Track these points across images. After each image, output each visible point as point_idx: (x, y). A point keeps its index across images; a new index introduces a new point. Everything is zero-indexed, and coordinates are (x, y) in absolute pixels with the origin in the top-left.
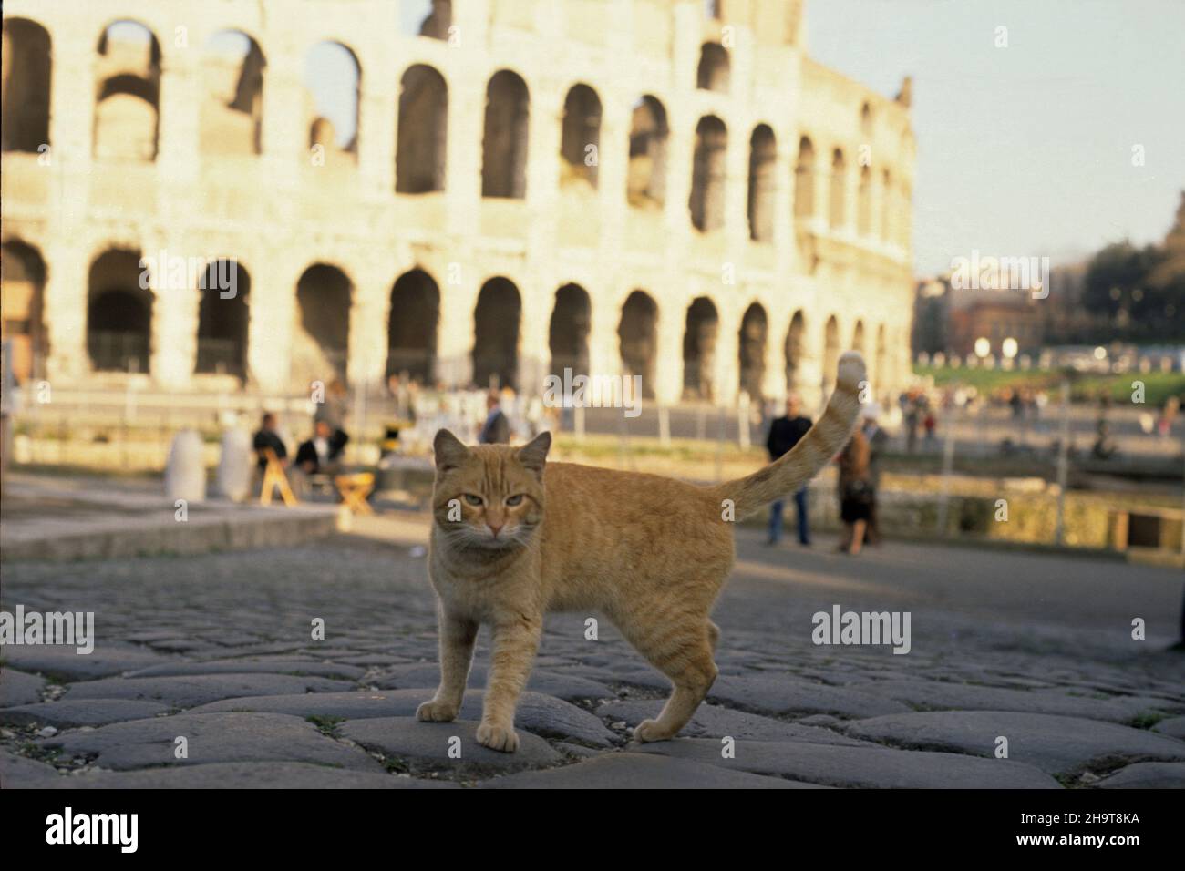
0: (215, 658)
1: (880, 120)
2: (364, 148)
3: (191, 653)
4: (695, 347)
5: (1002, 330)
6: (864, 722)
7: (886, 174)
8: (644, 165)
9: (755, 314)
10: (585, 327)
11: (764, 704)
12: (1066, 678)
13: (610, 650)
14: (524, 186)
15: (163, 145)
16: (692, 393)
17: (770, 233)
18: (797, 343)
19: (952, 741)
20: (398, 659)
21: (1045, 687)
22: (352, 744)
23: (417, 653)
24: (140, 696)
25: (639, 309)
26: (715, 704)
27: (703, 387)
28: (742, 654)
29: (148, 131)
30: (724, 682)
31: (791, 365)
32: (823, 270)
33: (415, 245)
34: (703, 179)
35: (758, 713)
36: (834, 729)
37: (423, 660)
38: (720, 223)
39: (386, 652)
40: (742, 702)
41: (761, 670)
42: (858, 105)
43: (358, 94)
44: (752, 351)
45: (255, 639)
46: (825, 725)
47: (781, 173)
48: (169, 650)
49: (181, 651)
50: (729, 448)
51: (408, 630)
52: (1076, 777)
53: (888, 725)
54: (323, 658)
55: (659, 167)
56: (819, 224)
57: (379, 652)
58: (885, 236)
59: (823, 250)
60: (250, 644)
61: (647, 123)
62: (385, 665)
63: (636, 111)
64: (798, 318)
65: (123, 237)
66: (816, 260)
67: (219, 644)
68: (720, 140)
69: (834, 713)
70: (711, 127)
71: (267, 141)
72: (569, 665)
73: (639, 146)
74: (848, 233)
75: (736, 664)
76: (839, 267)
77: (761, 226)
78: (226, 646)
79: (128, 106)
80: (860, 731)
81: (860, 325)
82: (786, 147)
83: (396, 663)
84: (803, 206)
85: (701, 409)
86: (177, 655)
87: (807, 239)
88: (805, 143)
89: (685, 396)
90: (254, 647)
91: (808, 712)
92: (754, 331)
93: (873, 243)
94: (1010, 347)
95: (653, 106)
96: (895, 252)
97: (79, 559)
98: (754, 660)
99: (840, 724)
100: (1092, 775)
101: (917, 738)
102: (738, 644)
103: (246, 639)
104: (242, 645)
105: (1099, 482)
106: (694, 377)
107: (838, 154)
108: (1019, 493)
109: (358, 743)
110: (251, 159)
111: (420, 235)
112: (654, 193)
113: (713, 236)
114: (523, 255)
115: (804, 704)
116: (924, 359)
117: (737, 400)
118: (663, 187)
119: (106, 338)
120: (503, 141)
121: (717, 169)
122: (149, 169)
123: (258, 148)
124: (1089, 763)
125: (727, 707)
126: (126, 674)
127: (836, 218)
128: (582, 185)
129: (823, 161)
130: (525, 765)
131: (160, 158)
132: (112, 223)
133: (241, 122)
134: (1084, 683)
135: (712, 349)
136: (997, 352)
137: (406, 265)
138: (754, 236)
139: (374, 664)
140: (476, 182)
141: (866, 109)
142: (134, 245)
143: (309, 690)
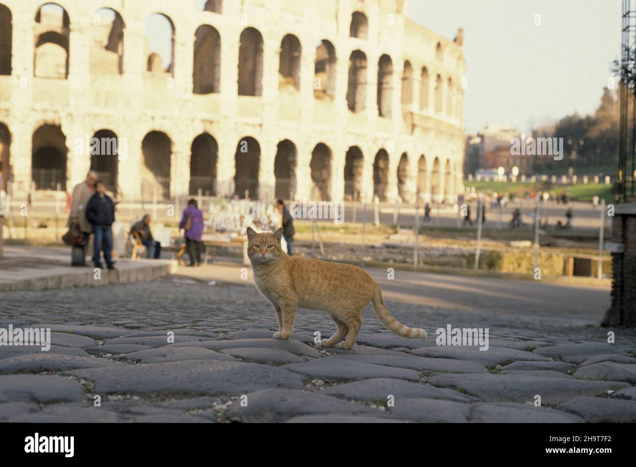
0: (153, 330)
1: (447, 51)
2: (177, 69)
3: (141, 329)
4: (350, 173)
5: (511, 162)
6: (417, 349)
7: (450, 80)
8: (322, 77)
9: (382, 155)
10: (294, 163)
11: (379, 344)
12: (507, 334)
13: (316, 325)
14: (261, 89)
15: (71, 69)
16: (350, 197)
17: (390, 112)
18: (404, 170)
19: (449, 355)
20: (230, 330)
21: (497, 338)
22: (230, 356)
23: (237, 327)
24: (136, 344)
25: (322, 152)
26: (360, 344)
27: (356, 195)
28: (372, 326)
29: (63, 62)
30: (364, 336)
31: (401, 182)
32: (417, 131)
33: (204, 121)
34: (354, 84)
35: (377, 347)
36: (406, 352)
37: (240, 330)
38: (364, 108)
39: (224, 327)
40: (371, 343)
41: (379, 332)
42: (435, 44)
43: (173, 40)
44: (381, 174)
45: (166, 323)
46: (402, 351)
47: (395, 81)
48: (133, 328)
49: (137, 328)
50: (369, 226)
51: (229, 319)
52: (494, 367)
53: (426, 350)
54: (199, 330)
55: (331, 78)
56: (415, 107)
57: (221, 327)
58: (449, 113)
59: (417, 121)
60: (165, 325)
61: (325, 55)
62: (225, 332)
63: (318, 48)
64: (404, 156)
65: (50, 118)
66: (413, 126)
67: (153, 325)
68: (363, 64)
69: (407, 347)
70: (358, 56)
71: (126, 67)
72: (300, 331)
73: (320, 67)
74: (430, 112)
75: (369, 330)
76: (425, 130)
77: (385, 110)
78: (155, 326)
79: (52, 49)
80: (415, 352)
81: (437, 159)
82: (397, 67)
83: (229, 331)
84: (406, 98)
85: (355, 205)
86: (136, 330)
87: (409, 115)
88: (407, 64)
89: (345, 199)
90: (167, 326)
91: (396, 347)
92: (381, 164)
93: (443, 117)
94: (515, 171)
95: (328, 45)
96: (455, 121)
97: (46, 289)
98: (378, 328)
99: (408, 351)
100: (500, 366)
101: (436, 354)
102: (370, 322)
103: (162, 323)
104: (162, 325)
105: (560, 242)
106: (351, 190)
107: (424, 70)
108: (518, 248)
109: (231, 355)
110: (118, 77)
111: (207, 116)
112: (329, 92)
113: (360, 115)
114: (261, 125)
115: (395, 344)
116: (470, 177)
117: (373, 200)
118: (334, 89)
119: (43, 172)
120: (249, 65)
121: (362, 80)
122: (64, 82)
123: (121, 71)
124: (499, 362)
125: (365, 345)
126: (121, 337)
127: (424, 104)
128: (291, 88)
129: (417, 73)
130: (292, 362)
131: (69, 76)
132: (45, 111)
133: (112, 57)
134: (515, 336)
135: (360, 174)
136: (508, 173)
137: (200, 131)
138: (381, 114)
139: (221, 332)
140: (235, 87)
141: (439, 45)
142: (57, 123)
143: (200, 341)
